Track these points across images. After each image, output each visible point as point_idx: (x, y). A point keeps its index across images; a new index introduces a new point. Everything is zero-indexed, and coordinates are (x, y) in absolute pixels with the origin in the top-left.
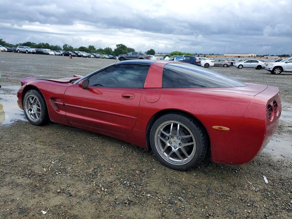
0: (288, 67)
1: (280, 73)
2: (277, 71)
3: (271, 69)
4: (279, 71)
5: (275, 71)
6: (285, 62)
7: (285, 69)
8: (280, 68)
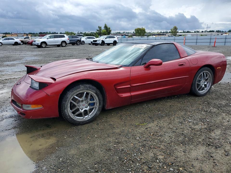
0: (50, 42)
1: (46, 46)
2: (44, 45)
3: (39, 44)
4: (45, 45)
5: (42, 46)
6: (47, 38)
7: (48, 44)
8: (44, 43)
